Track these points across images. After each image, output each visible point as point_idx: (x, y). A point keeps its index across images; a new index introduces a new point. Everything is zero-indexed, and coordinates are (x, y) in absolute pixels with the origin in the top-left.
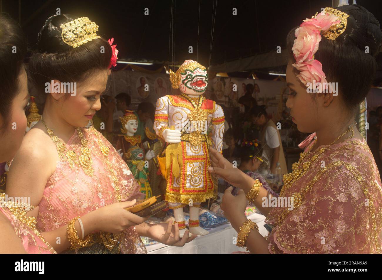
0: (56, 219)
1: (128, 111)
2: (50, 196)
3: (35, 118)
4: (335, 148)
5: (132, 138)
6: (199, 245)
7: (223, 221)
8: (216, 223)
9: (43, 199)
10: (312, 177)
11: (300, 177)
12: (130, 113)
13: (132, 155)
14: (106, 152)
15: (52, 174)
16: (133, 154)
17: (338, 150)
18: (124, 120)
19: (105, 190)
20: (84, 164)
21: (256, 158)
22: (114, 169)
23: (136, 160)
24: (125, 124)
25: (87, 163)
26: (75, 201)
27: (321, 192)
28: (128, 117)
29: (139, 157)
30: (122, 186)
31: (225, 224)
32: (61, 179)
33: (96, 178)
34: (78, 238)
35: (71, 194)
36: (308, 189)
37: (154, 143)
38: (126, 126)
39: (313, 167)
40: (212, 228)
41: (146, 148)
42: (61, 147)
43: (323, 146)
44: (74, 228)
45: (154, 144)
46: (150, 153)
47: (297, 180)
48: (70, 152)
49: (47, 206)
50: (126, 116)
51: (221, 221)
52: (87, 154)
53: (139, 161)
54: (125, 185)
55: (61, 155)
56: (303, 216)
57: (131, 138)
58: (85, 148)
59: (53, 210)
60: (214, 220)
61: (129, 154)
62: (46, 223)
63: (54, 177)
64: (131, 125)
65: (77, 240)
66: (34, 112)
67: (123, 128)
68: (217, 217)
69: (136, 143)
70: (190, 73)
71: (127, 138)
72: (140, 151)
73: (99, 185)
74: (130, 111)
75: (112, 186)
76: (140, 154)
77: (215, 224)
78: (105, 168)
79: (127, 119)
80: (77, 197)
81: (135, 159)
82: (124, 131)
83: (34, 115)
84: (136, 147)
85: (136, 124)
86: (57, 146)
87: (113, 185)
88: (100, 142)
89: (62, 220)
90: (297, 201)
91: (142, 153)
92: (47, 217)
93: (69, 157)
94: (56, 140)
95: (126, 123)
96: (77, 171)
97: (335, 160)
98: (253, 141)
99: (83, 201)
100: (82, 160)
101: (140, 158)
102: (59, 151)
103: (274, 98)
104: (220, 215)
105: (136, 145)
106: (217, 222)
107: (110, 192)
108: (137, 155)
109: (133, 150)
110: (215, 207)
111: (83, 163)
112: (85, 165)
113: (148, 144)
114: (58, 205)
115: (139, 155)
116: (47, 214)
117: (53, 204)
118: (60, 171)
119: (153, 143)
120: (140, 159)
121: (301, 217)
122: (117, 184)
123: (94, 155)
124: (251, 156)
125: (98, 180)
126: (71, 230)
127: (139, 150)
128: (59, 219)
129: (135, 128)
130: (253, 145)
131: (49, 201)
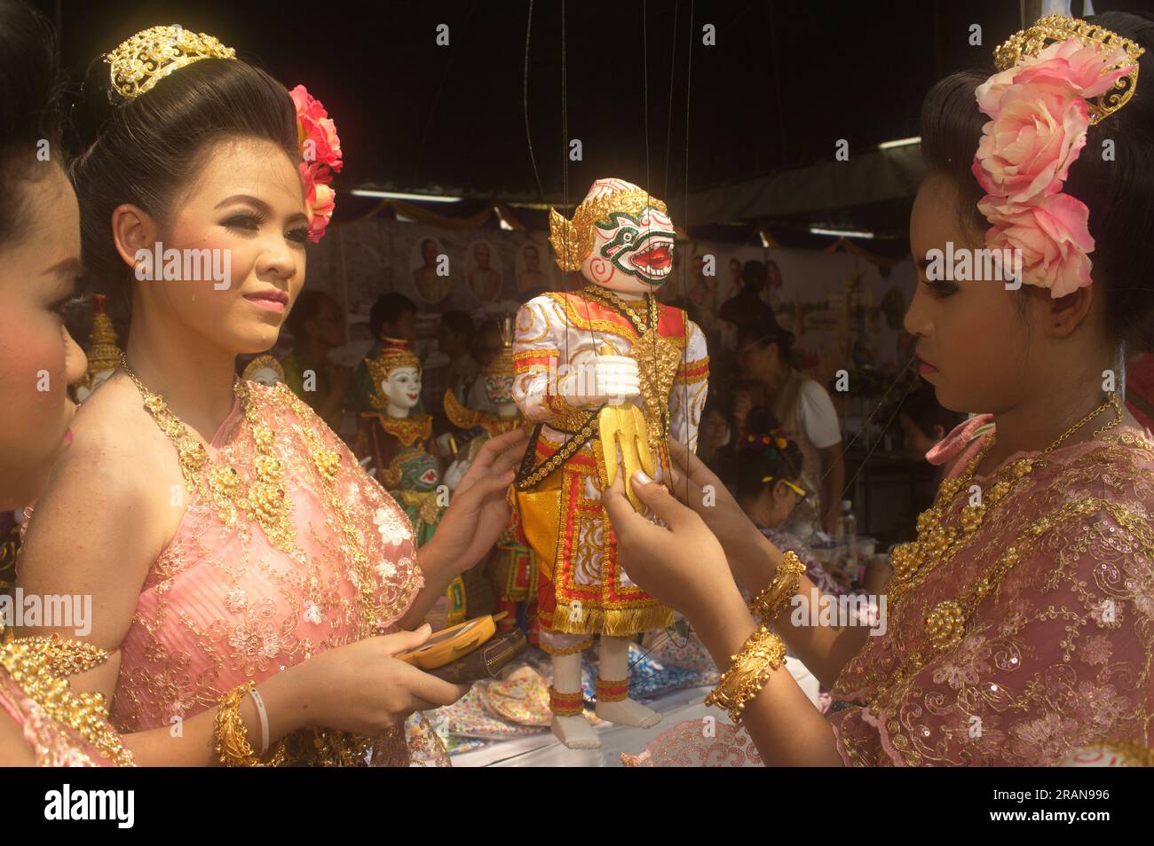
0: (175, 690)
1: (391, 340)
2: (158, 618)
3: (106, 360)
4: (1066, 459)
5: (404, 423)
6: (610, 754)
7: (683, 680)
8: (661, 686)
9: (134, 626)
10: (1000, 552)
11: (953, 552)
12: (398, 346)
13: (403, 476)
14: (331, 469)
15: (166, 547)
16: (407, 471)
17: (1076, 464)
18: (380, 367)
19: (330, 594)
20: (265, 512)
21: (783, 483)
22: (357, 525)
23: (415, 492)
24: (381, 380)
25: (273, 507)
26: (238, 633)
27: (1038, 596)
28: (391, 358)
29: (427, 481)
30: (379, 579)
31: (691, 688)
32: (193, 563)
33: (303, 558)
34: (251, 753)
35: (227, 613)
36: (988, 588)
37: (471, 438)
38: (386, 387)
39: (994, 520)
40: (648, 701)
41: (446, 452)
42: (195, 455)
43: (1023, 453)
44: (240, 721)
45: (468, 442)
46: (458, 471)
47: (943, 563)
48: (222, 471)
49: (147, 649)
50: (386, 356)
51: (677, 678)
52: (274, 478)
53: (424, 495)
54: (388, 578)
55: (194, 483)
56: (978, 667)
57: (399, 422)
58: (268, 459)
59: (168, 663)
60: (654, 676)
61: (395, 475)
62: (142, 703)
63: (172, 555)
64: (400, 384)
65: (246, 757)
66: (104, 343)
67: (375, 394)
68: (663, 665)
69: (415, 438)
70: (628, 223)
71: (389, 424)
72: (428, 463)
73: (314, 581)
74: (396, 341)
75: (350, 582)
76: (429, 472)
77: (659, 689)
78: (330, 521)
79: (390, 364)
80: (246, 623)
81: (415, 486)
82: (378, 403)
83: (103, 352)
84: (415, 450)
85: (417, 381)
86: (179, 451)
87: (354, 577)
88: (310, 435)
89: (194, 696)
90: (949, 627)
91: (434, 471)
92: (146, 683)
93: (218, 487)
94: (176, 432)
95: (385, 378)
96: (245, 537)
97: (1073, 497)
98: (772, 432)
99: (265, 636)
100: (258, 499)
101: (429, 485)
102: (187, 466)
103: (825, 306)
104: (672, 662)
105: (416, 444)
106: (664, 681)
107: (345, 601)
108: (420, 475)
109: (407, 461)
110: (658, 635)
111: (262, 507)
112: (267, 515)
113: (453, 441)
114: (183, 647)
115: (424, 476)
116: (145, 673)
117: (167, 645)
118: (189, 535)
119: (466, 438)
120: (426, 487)
121: (971, 670)
122: (365, 573)
123: (294, 480)
124: (767, 479)
125: (310, 564)
126: (230, 727)
127: (426, 461)
128: (186, 691)
129: (414, 393)
130: (773, 444)
131: (155, 632)
